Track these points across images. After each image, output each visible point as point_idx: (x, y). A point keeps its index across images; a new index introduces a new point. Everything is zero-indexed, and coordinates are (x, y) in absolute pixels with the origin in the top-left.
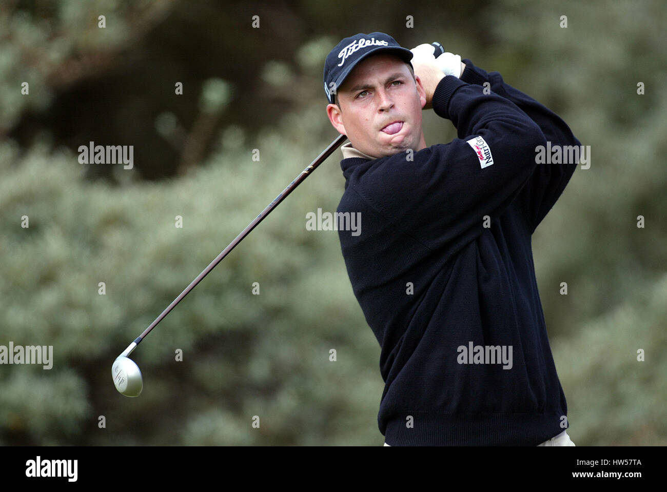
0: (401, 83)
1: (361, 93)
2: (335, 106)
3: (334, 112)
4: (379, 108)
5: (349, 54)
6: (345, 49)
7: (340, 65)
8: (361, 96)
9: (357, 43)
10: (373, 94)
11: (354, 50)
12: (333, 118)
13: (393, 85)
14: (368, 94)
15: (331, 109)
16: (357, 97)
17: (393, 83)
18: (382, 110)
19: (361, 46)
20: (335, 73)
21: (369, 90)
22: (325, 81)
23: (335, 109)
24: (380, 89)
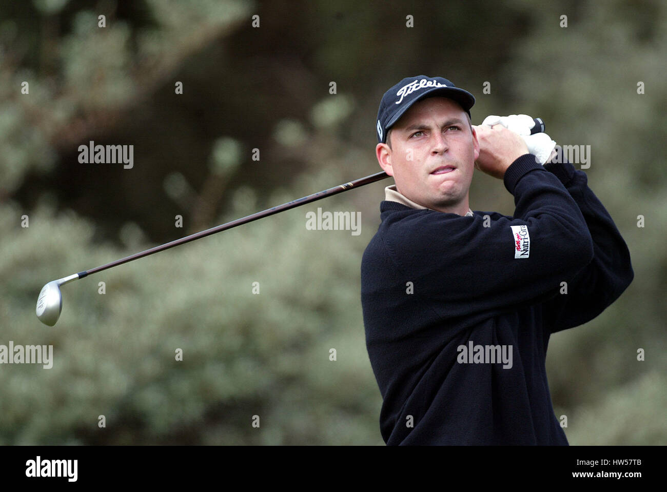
0: (459, 129)
1: (415, 133)
2: (386, 146)
3: (384, 152)
4: (433, 150)
5: (409, 92)
6: (405, 88)
7: (397, 103)
8: (415, 136)
9: (418, 82)
10: (428, 136)
11: (414, 89)
12: (381, 158)
13: (449, 130)
14: (422, 134)
15: (380, 149)
16: (411, 137)
17: (450, 127)
18: (435, 153)
19: (422, 85)
20: (391, 111)
21: (424, 131)
22: (379, 119)
23: (385, 149)
24: (436, 132)
